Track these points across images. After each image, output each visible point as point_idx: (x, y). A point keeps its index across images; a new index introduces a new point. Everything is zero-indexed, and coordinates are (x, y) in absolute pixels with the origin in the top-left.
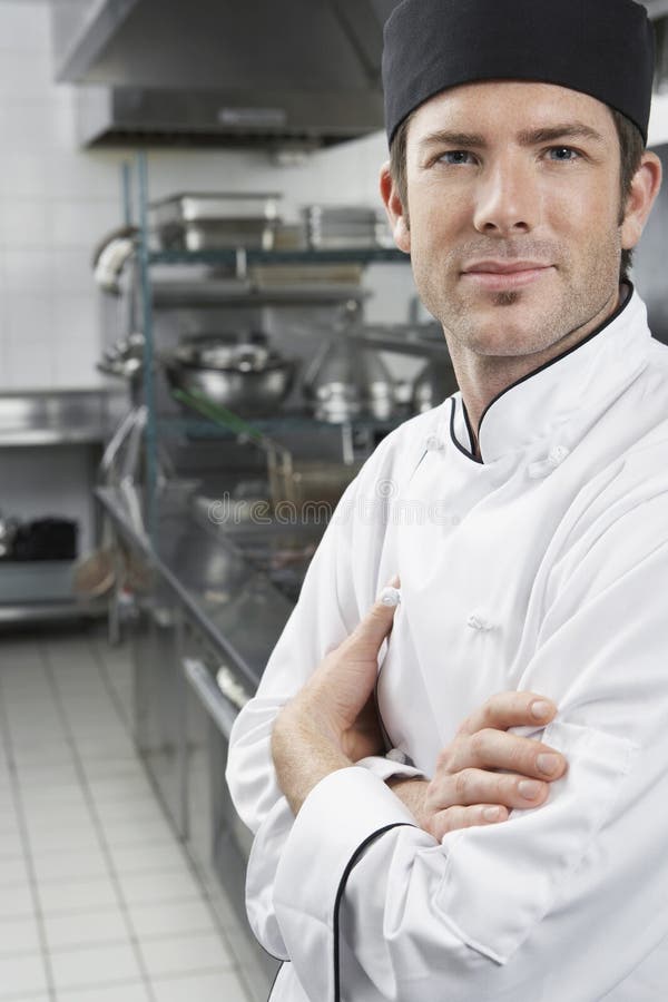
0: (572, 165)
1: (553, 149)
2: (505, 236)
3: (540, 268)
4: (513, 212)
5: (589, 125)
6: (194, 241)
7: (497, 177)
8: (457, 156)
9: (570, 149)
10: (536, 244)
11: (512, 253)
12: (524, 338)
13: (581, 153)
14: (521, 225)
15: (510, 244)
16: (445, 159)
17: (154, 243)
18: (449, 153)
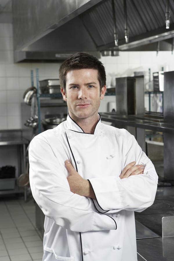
0: (93, 88)
1: (89, 86)
2: (83, 100)
3: (89, 104)
4: (84, 96)
5: (95, 82)
6: (51, 91)
7: (81, 90)
8: (75, 87)
9: (92, 86)
10: (88, 101)
11: (84, 102)
12: (87, 115)
13: (94, 86)
14: (85, 98)
15: (84, 101)
16: (73, 88)
17: (40, 92)
18: (73, 87)
